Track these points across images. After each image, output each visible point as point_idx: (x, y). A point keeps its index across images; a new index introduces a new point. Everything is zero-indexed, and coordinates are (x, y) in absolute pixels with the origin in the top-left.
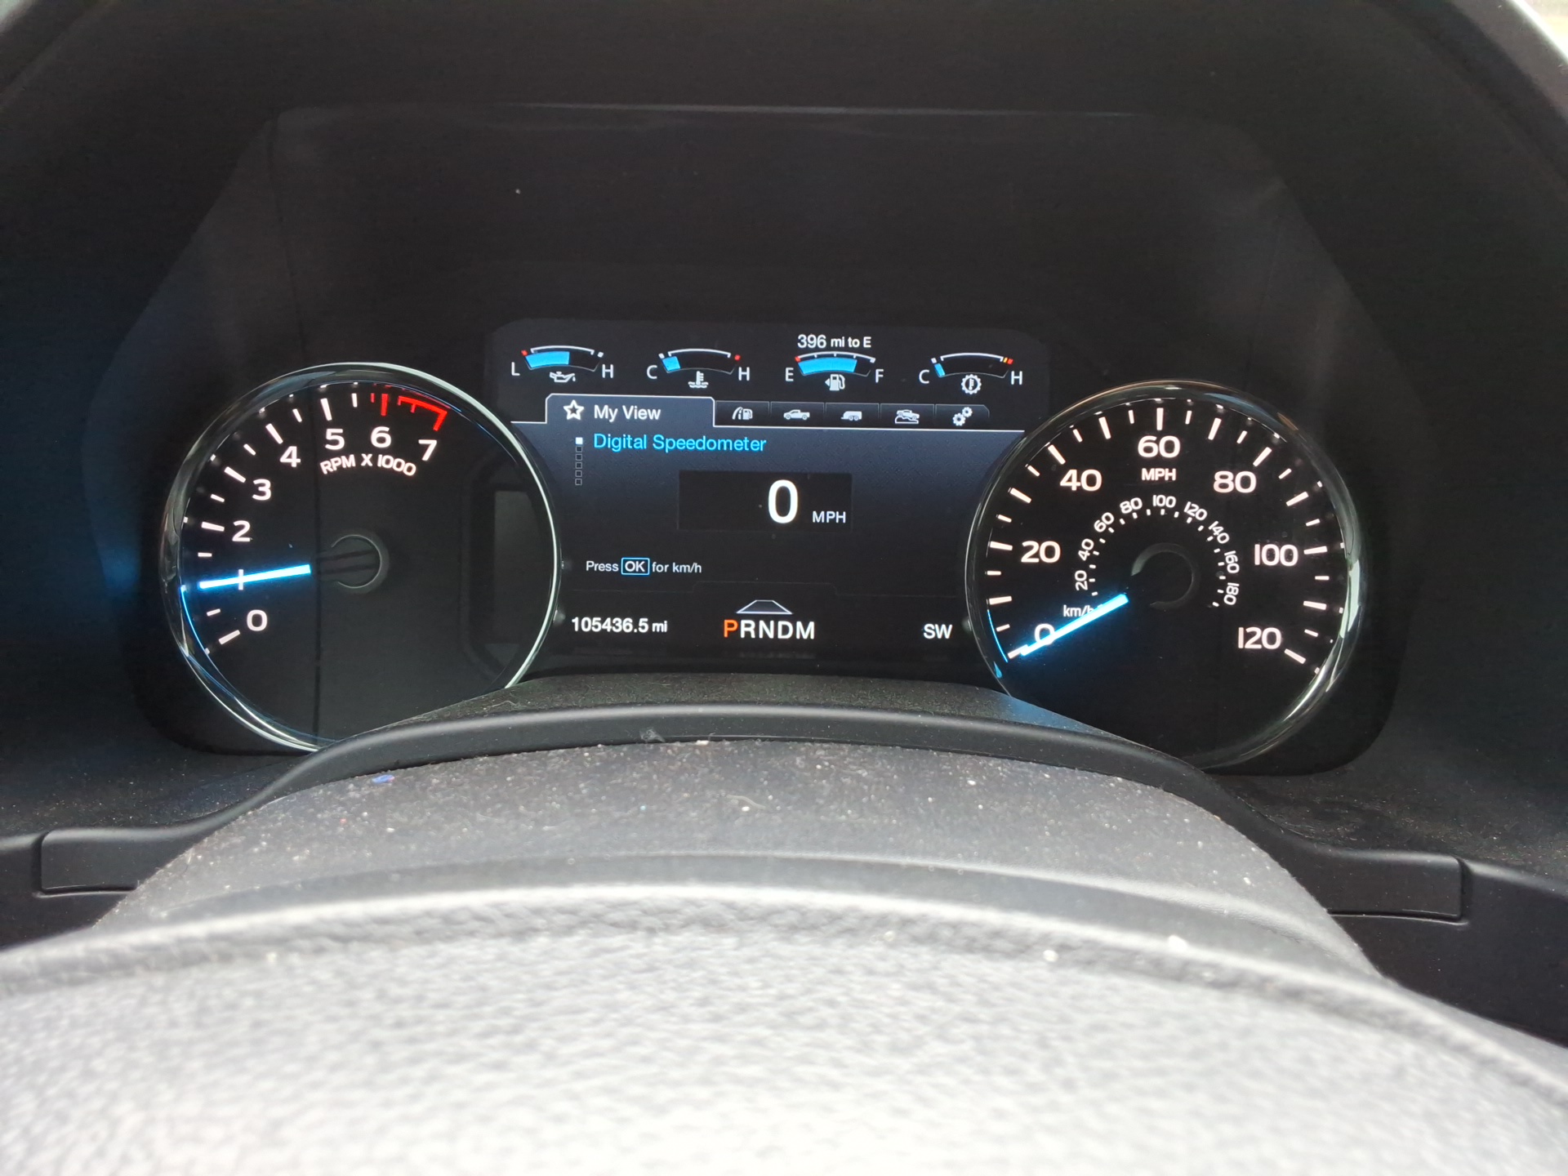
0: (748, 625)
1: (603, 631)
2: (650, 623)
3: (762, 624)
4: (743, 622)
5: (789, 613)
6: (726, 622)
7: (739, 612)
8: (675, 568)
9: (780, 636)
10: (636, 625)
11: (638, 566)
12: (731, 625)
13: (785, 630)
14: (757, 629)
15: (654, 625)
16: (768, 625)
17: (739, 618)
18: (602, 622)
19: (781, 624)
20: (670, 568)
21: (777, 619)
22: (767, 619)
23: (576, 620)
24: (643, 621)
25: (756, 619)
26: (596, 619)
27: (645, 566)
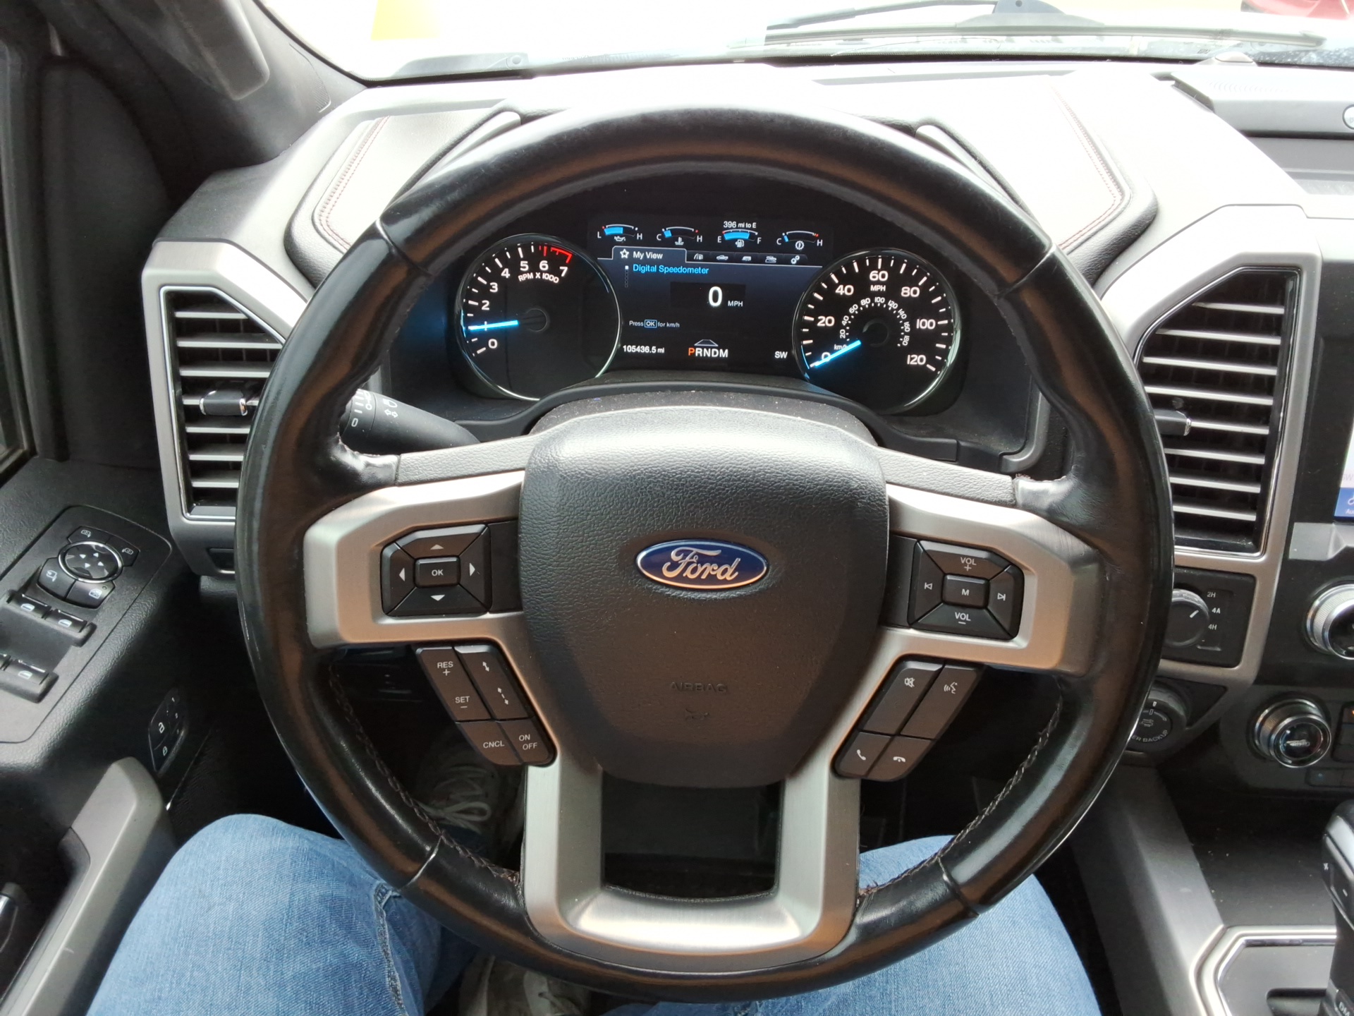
0: (699, 351)
1: (637, 352)
2: (657, 349)
3: (705, 350)
4: (697, 349)
5: (717, 345)
6: (690, 349)
7: (696, 345)
8: (668, 325)
9: (713, 356)
10: (651, 349)
11: (652, 324)
12: (691, 350)
13: (715, 353)
14: (703, 353)
15: (659, 349)
16: (708, 350)
17: (695, 347)
18: (636, 348)
19: (713, 350)
20: (666, 325)
21: (712, 348)
22: (707, 348)
23: (625, 347)
24: (654, 348)
25: (703, 348)
26: (634, 346)
27: (655, 324)
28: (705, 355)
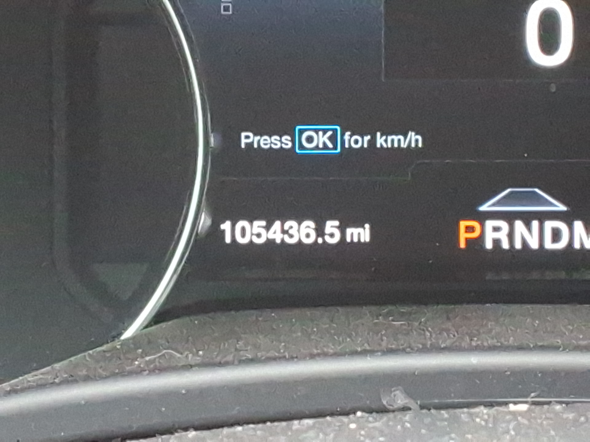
0: (496, 229)
1: (270, 243)
2: (342, 229)
3: (519, 225)
4: (490, 224)
5: (562, 208)
6: (463, 224)
7: (484, 208)
8: (380, 141)
9: (549, 245)
10: (320, 232)
11: (322, 139)
12: (469, 229)
13: (556, 235)
14: (511, 236)
15: (349, 231)
16: (529, 228)
17: (483, 217)
18: (268, 228)
19: (549, 225)
20: (372, 142)
21: (542, 217)
22: (527, 218)
23: (226, 226)
24: (331, 226)
25: (510, 218)
26: (259, 224)
27: (333, 139)
28: (518, 245)
